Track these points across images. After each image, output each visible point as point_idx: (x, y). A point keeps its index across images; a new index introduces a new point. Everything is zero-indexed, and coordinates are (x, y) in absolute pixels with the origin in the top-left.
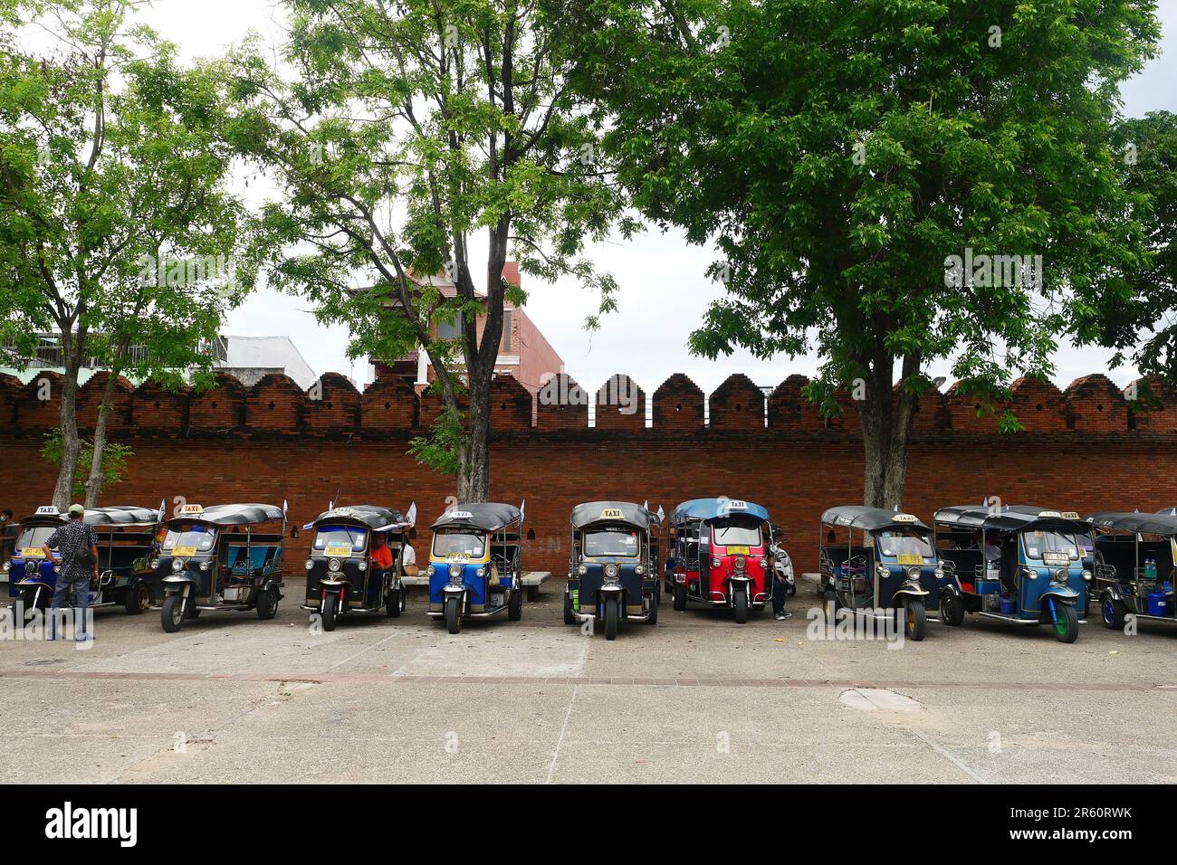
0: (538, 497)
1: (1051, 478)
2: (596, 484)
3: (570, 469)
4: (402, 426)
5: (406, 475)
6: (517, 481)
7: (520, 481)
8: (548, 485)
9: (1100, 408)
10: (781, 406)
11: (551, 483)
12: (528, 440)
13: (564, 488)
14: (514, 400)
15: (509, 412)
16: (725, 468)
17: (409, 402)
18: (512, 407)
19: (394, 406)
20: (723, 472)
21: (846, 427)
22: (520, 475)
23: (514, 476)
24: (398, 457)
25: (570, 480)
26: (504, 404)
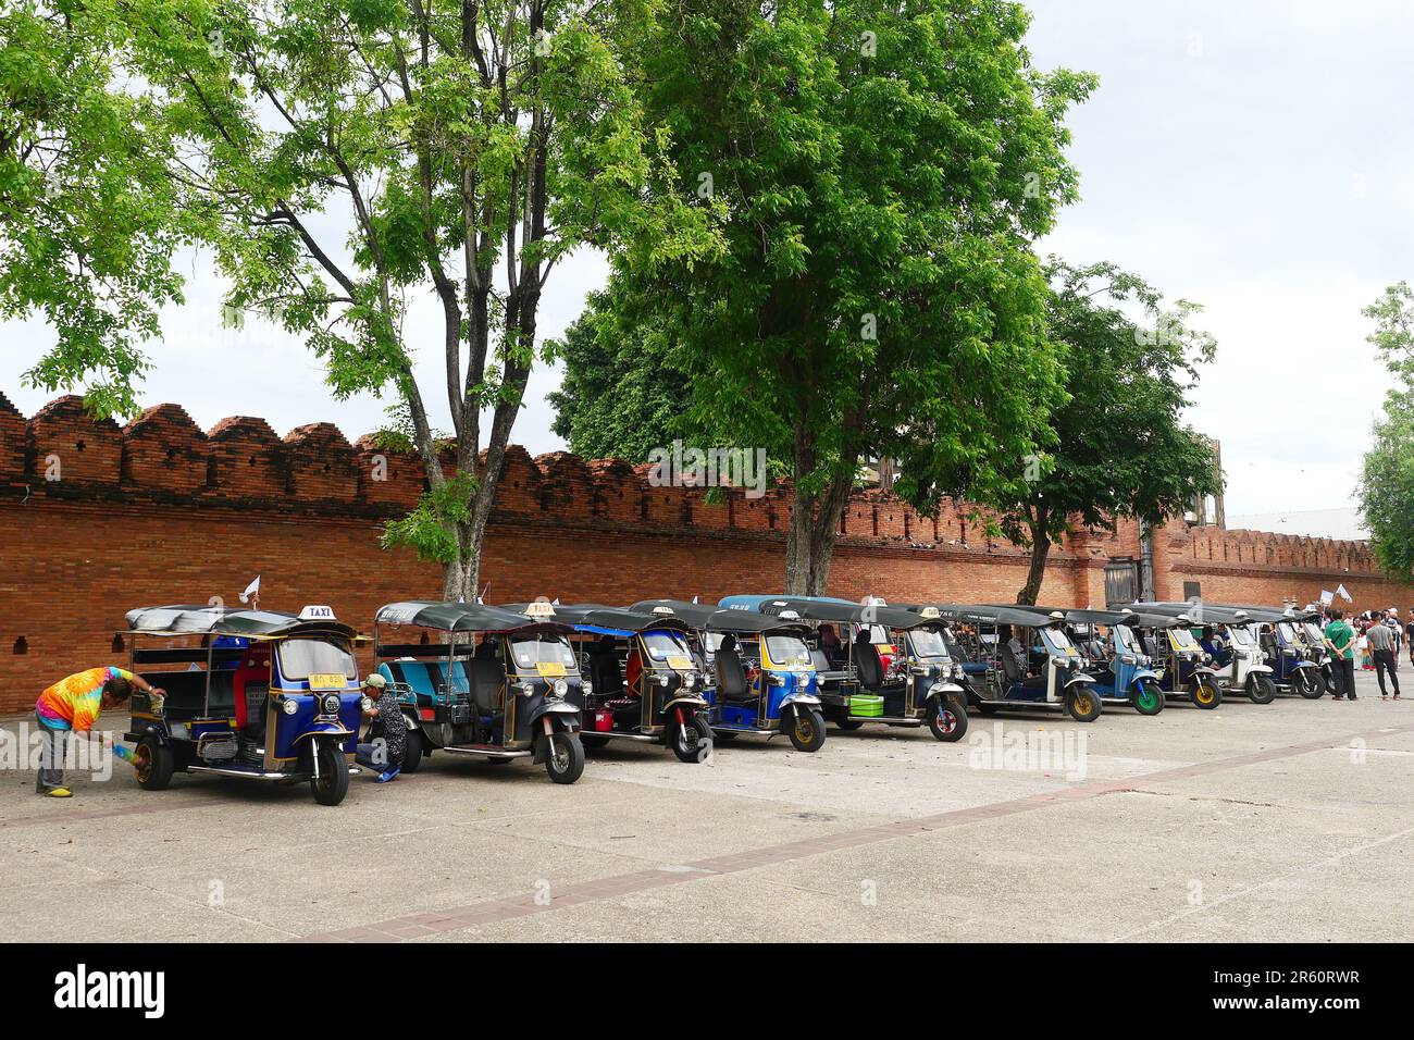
0: (297, 590)
1: (758, 575)
2: (367, 574)
3: (336, 553)
4: (104, 478)
5: (110, 554)
6: (268, 566)
7: (272, 567)
8: (308, 574)
9: (790, 509)
10: (556, 486)
11: (314, 571)
12: (290, 511)
13: (329, 577)
14: (264, 454)
15: (259, 469)
16: (503, 556)
17: (115, 443)
18: (264, 463)
19: (91, 446)
20: (500, 561)
21: (611, 516)
22: (273, 560)
23: (263, 559)
24: (96, 526)
25: (336, 568)
26: (253, 457)
